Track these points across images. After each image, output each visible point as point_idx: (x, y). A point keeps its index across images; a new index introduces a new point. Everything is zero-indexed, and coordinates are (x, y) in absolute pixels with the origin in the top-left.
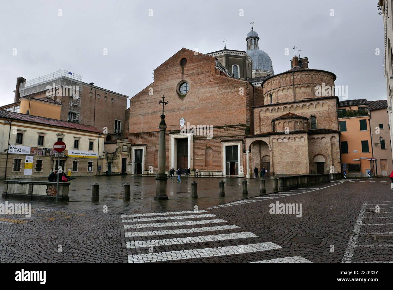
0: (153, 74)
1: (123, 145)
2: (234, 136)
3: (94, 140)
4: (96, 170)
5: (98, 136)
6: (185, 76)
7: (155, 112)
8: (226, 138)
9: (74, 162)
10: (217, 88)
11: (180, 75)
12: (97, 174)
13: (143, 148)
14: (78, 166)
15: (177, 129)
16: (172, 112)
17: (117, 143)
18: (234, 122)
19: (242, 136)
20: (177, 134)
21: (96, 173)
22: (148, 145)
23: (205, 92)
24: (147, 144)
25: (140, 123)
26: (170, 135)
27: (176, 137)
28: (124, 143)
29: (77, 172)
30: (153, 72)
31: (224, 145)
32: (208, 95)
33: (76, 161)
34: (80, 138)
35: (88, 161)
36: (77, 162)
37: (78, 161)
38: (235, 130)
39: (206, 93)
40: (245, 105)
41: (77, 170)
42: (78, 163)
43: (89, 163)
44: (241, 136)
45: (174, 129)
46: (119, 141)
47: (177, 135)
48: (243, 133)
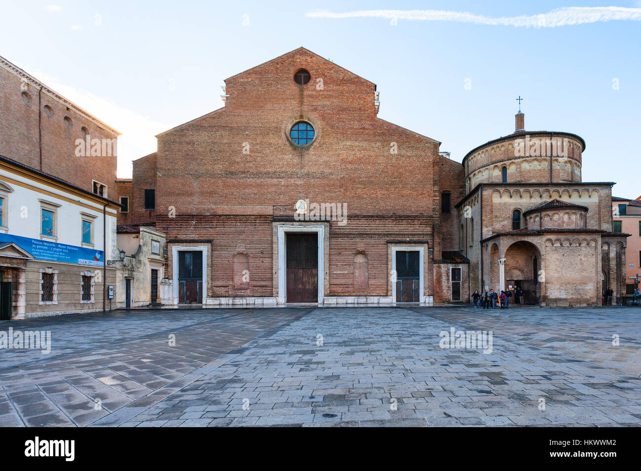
0: (223, 87)
1: (152, 240)
2: (411, 235)
3: (94, 217)
4: (102, 298)
5: (102, 207)
6: (305, 108)
7: (232, 173)
8: (396, 237)
9: (44, 274)
10: (379, 144)
11: (295, 103)
12: (104, 308)
13: (204, 249)
14: (55, 288)
15: (289, 213)
16: (277, 178)
17: (139, 233)
18: (411, 210)
19: (426, 235)
20: (291, 223)
21: (101, 305)
22: (216, 242)
23: (351, 148)
24: (213, 240)
25: (191, 194)
26: (274, 224)
27: (289, 229)
28: (154, 234)
29: (55, 302)
30: (224, 85)
31: (394, 249)
32: (358, 155)
33: (50, 271)
34: (57, 206)
35: (82, 274)
36: (52, 275)
37: (56, 272)
38: (413, 225)
39: (353, 150)
40: (432, 182)
41: (55, 297)
42: (56, 278)
43: (84, 277)
44: (423, 234)
45: (282, 213)
46: (145, 230)
47: (293, 225)
48: (428, 230)
